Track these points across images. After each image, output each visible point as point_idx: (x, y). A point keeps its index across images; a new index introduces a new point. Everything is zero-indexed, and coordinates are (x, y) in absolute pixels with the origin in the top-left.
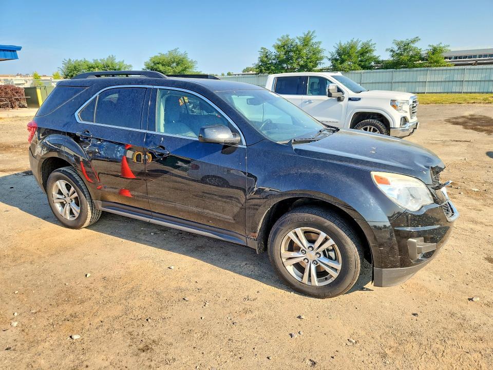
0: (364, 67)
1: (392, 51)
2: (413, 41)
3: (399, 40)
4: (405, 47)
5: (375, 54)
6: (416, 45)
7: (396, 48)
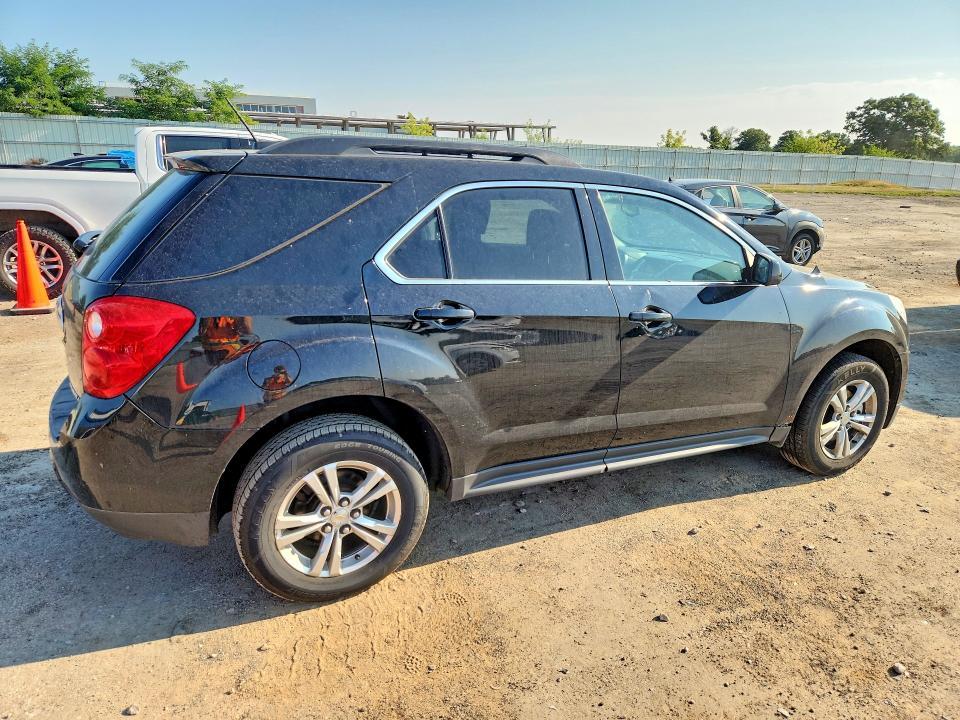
0: (76, 109)
1: (133, 81)
2: (175, 68)
3: (146, 61)
4: (161, 76)
5: (94, 82)
6: (180, 76)
7: (140, 77)
